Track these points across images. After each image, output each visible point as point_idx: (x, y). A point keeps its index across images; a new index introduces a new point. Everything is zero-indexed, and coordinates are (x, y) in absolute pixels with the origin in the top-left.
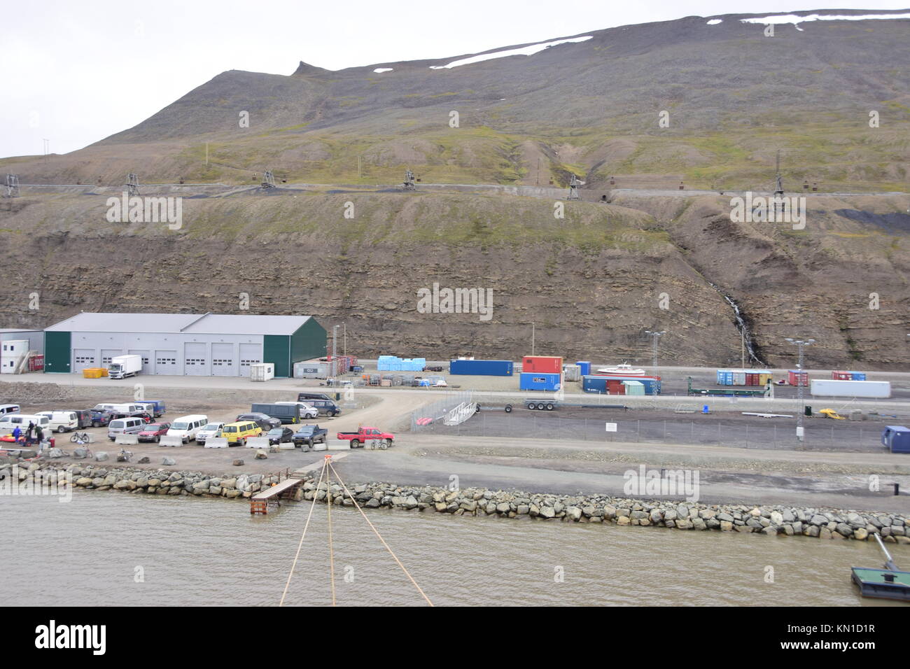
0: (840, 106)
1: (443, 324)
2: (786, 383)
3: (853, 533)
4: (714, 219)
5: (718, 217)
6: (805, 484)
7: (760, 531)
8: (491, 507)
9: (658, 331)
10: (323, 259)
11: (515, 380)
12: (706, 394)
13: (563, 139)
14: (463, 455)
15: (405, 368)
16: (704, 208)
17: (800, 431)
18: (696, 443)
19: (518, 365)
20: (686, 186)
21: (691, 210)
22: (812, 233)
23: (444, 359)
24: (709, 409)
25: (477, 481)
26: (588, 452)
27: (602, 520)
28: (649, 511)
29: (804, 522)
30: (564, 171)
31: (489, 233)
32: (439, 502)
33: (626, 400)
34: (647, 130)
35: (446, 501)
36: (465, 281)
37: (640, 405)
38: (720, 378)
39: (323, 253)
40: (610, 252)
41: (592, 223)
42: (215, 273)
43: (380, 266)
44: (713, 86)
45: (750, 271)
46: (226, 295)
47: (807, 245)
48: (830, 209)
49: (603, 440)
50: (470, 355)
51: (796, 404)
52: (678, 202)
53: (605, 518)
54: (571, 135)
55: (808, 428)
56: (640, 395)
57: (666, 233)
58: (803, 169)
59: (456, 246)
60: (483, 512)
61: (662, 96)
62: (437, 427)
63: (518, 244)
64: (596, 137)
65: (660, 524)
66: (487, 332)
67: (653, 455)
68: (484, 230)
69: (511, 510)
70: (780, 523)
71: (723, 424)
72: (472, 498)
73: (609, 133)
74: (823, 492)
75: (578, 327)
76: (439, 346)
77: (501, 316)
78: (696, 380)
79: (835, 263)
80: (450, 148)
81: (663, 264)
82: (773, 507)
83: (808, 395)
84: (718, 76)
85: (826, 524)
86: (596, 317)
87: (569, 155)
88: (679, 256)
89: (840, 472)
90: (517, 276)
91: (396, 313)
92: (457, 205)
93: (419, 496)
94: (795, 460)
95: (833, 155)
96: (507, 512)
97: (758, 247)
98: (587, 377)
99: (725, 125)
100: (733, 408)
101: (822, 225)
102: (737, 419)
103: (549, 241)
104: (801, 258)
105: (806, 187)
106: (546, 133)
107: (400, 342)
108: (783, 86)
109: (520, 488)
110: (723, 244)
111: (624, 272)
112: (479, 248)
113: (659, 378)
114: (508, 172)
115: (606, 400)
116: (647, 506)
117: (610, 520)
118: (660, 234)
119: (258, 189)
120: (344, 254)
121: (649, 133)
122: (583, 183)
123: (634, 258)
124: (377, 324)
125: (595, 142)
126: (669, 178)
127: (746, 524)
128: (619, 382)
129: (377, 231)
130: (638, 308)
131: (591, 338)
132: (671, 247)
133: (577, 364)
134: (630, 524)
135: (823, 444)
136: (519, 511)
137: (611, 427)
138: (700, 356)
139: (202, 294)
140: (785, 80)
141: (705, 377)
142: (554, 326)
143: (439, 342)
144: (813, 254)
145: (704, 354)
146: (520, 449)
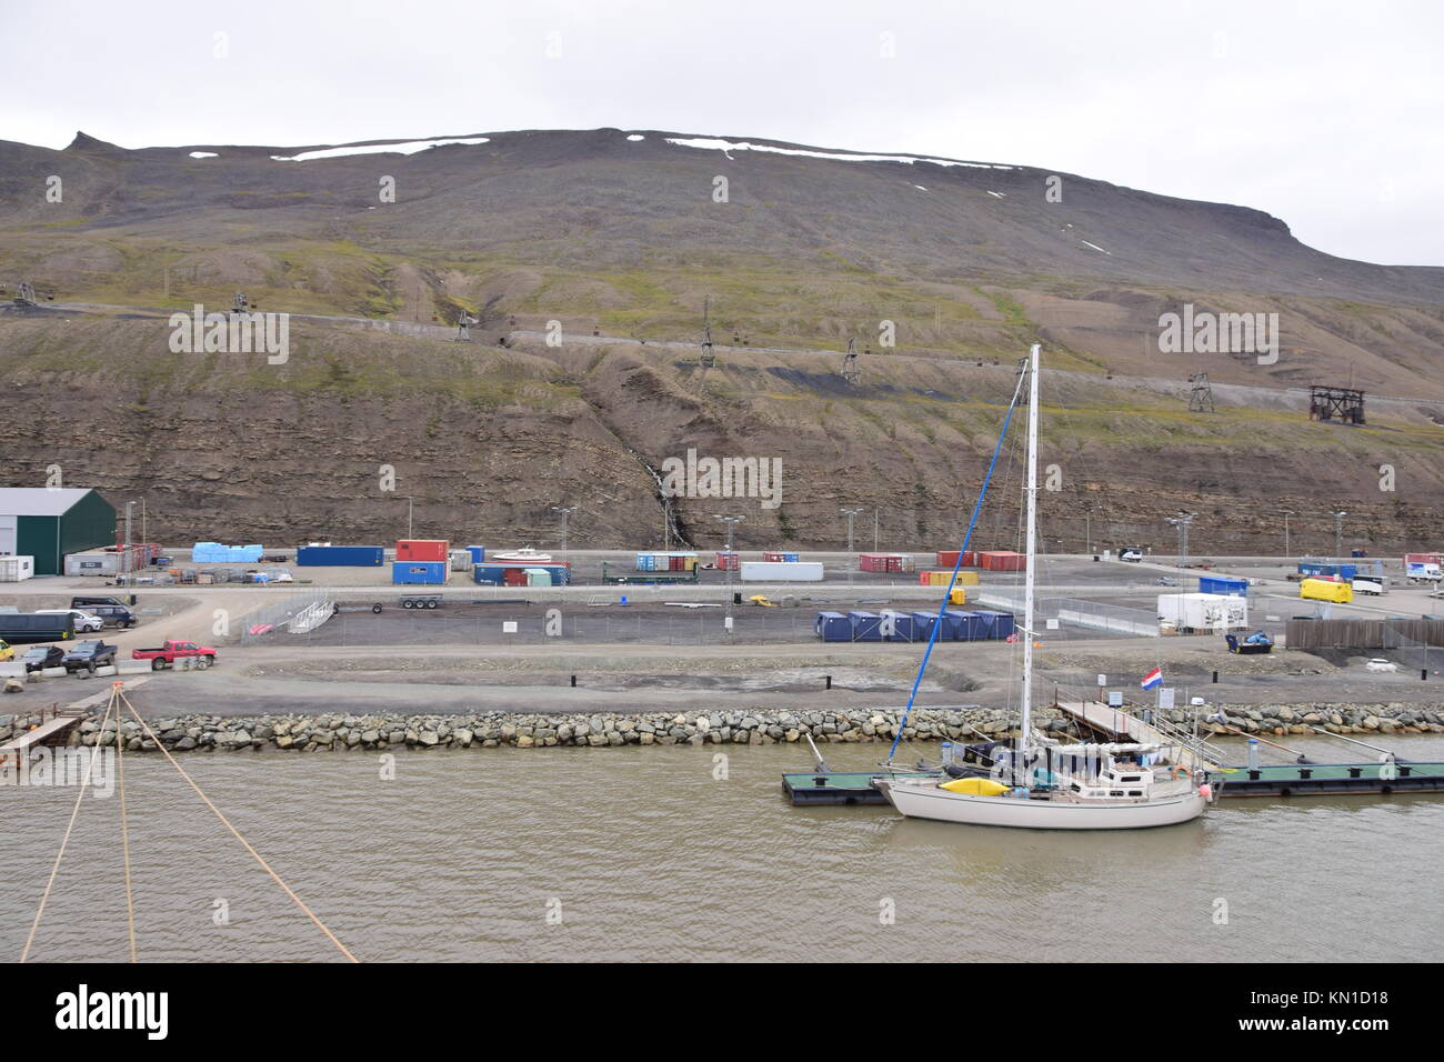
0: (771, 250)
1: (288, 499)
2: (714, 567)
3: (784, 735)
4: (634, 372)
5: (640, 369)
6: (734, 683)
7: (684, 741)
8: (354, 737)
9: (568, 507)
10: (110, 408)
11: (386, 571)
12: (623, 583)
13: (451, 264)
14: (314, 672)
15: (233, 558)
16: (622, 359)
17: (729, 622)
18: (612, 642)
19: (390, 552)
20: (601, 332)
21: (607, 360)
22: (743, 393)
23: (289, 546)
24: (628, 600)
25: (334, 705)
26: (481, 660)
27: (499, 744)
28: (556, 728)
29: (733, 727)
30: (452, 305)
31: (352, 381)
32: (282, 736)
33: (527, 593)
34: (555, 261)
35: (291, 734)
36: (318, 442)
37: (546, 599)
38: (640, 563)
39: (110, 402)
40: (510, 409)
41: (487, 372)
43: (197, 421)
44: (634, 214)
45: (675, 436)
47: (737, 406)
48: (762, 367)
49: (499, 642)
50: (326, 540)
51: (724, 591)
52: (592, 350)
53: (502, 741)
54: (461, 259)
55: (737, 618)
56: (545, 586)
57: (578, 388)
58: (734, 319)
59: (306, 396)
60: (343, 745)
61: (574, 220)
62: (279, 635)
63: (391, 396)
64: (492, 265)
65: (569, 743)
66: (350, 510)
67: (562, 658)
68: (345, 376)
69: (381, 739)
70: (706, 730)
71: (643, 617)
72: (328, 727)
73: (509, 260)
74: (754, 691)
75: (468, 502)
76: (281, 528)
77: (367, 489)
78: (612, 566)
79: (767, 428)
80: (298, 266)
81: (574, 425)
82: (699, 713)
83: (738, 580)
84: (640, 203)
85: (756, 727)
86: (491, 489)
87: (458, 284)
88: (592, 416)
89: (771, 667)
90: (390, 438)
91: (220, 485)
92: (308, 343)
93: (253, 729)
94: (723, 656)
95: (766, 305)
96: (376, 742)
97: (683, 408)
98: (479, 565)
99: (647, 262)
100: (654, 598)
101: (754, 384)
102: (660, 610)
103: (431, 393)
104: (731, 422)
105: (737, 340)
106: (429, 255)
107: (225, 523)
108: (712, 221)
109: (393, 710)
110: (644, 403)
111: (526, 434)
112: (338, 400)
113: (568, 564)
114: (378, 302)
115: (503, 593)
116: (554, 721)
117: (509, 743)
118: (569, 389)
119: (8, 307)
120: (142, 402)
121: (558, 264)
122: (475, 321)
123: (538, 417)
124: (192, 500)
125: (490, 271)
126: (581, 321)
127: (669, 735)
128: (520, 570)
129: (193, 373)
130: (544, 479)
131: (485, 516)
132: (583, 405)
133: (468, 549)
134: (533, 745)
135: (754, 636)
136: (392, 740)
137: (510, 627)
138: (617, 537)
140: (713, 214)
141: (623, 562)
142: (439, 502)
143: (282, 524)
144: (743, 418)
145: (622, 534)
146: (393, 659)
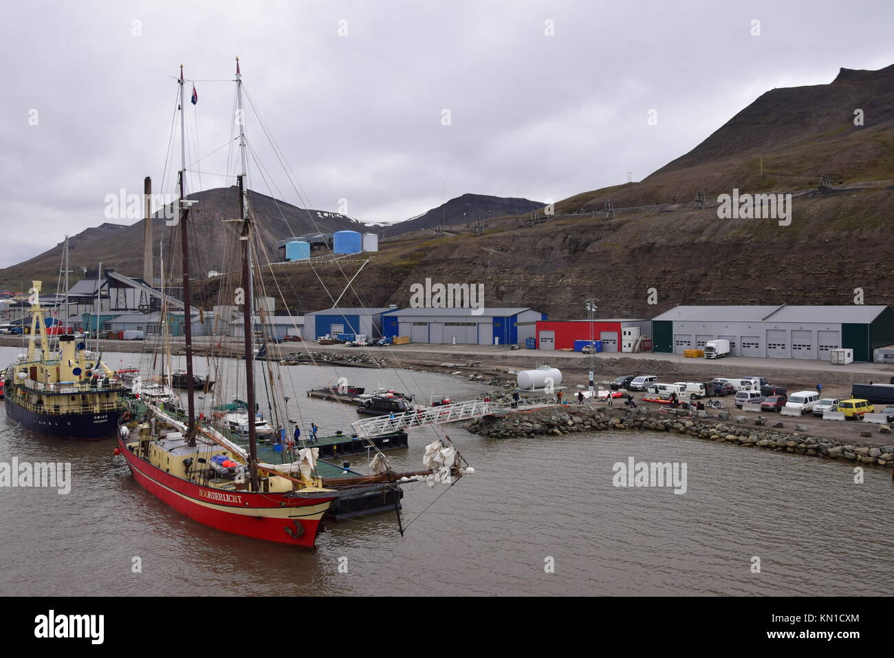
42: (780, 269)
46: (791, 288)
119: (814, 193)
139: (768, 288)
